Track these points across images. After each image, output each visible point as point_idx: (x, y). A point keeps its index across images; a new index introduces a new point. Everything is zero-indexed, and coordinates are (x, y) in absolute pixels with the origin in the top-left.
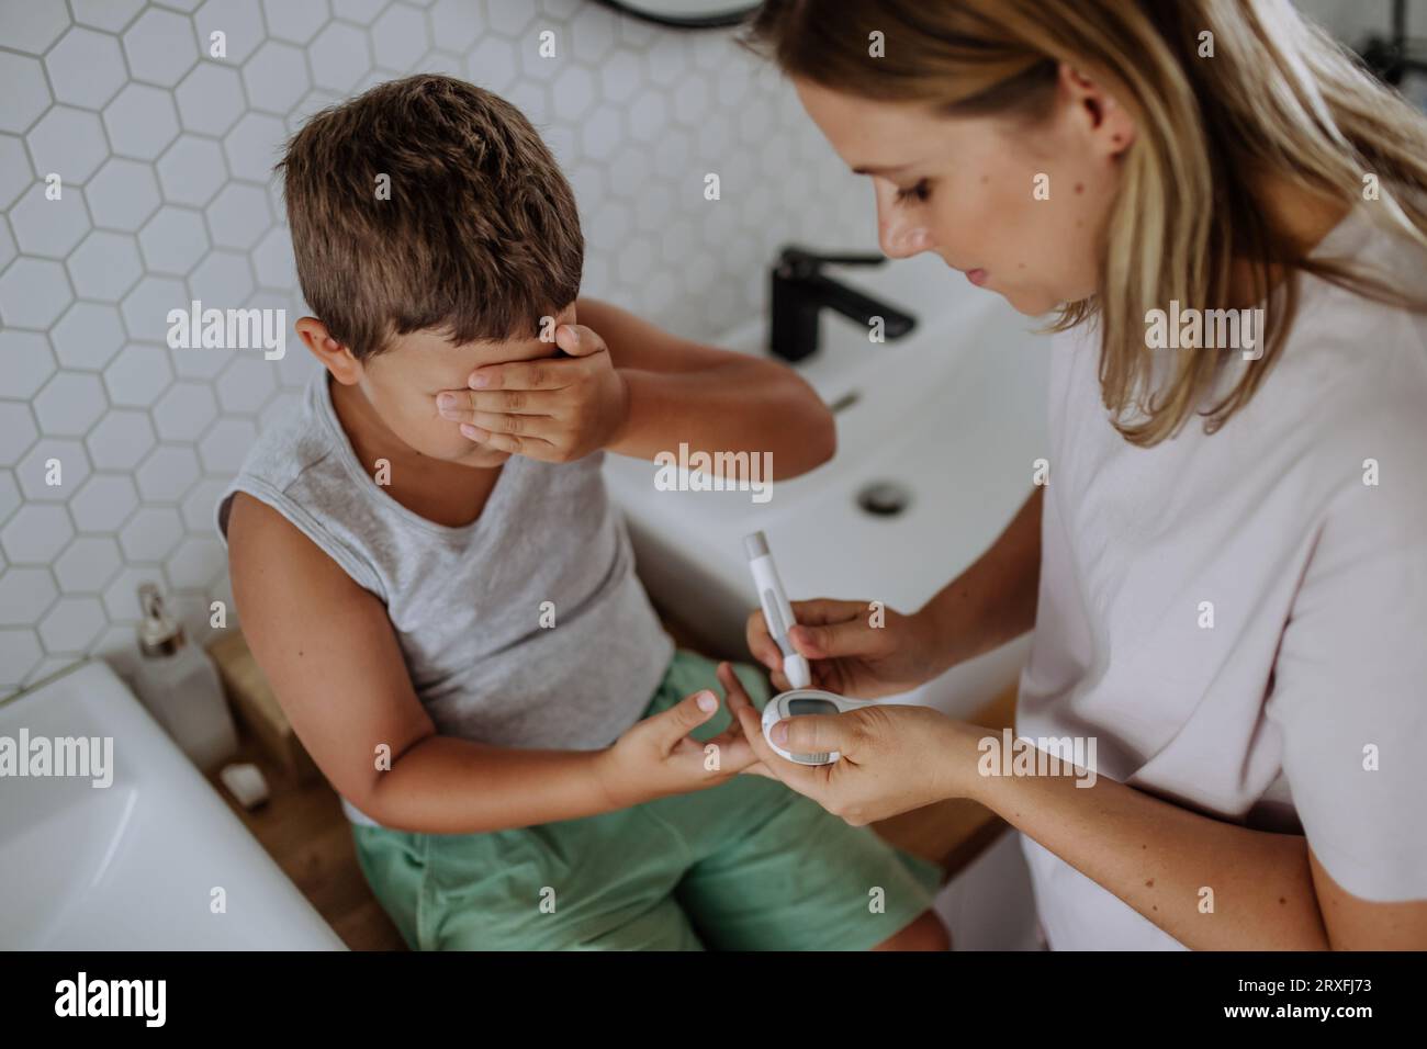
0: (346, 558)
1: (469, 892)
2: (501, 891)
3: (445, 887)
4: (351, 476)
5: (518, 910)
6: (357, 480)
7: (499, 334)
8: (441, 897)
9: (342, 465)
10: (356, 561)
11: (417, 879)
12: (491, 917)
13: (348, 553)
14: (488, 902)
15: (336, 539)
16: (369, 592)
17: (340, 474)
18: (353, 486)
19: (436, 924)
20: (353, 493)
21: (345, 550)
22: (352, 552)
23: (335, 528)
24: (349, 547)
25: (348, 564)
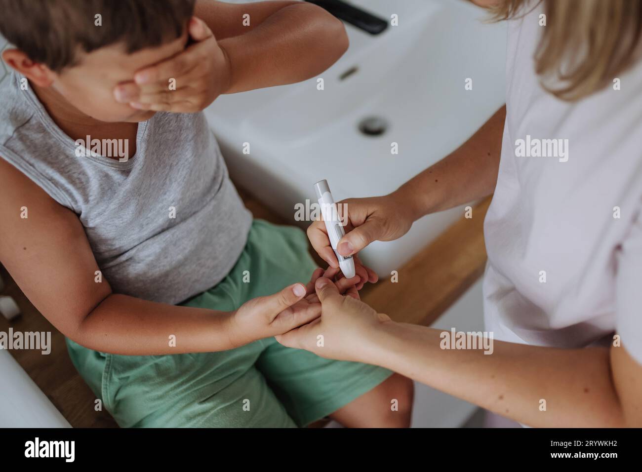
0: (49, 187)
1: (133, 374)
2: (152, 373)
3: (118, 372)
4: (49, 131)
5: (162, 384)
6: (53, 133)
7: (155, 41)
8: (115, 378)
9: (42, 124)
10: (56, 188)
11: (102, 365)
12: (146, 389)
13: (50, 183)
14: (144, 379)
15: (41, 174)
16: (66, 208)
17: (41, 129)
18: (50, 138)
19: (113, 394)
20: (51, 142)
21: (49, 182)
22: (53, 183)
23: (42, 167)
24: (51, 179)
25: (51, 191)
